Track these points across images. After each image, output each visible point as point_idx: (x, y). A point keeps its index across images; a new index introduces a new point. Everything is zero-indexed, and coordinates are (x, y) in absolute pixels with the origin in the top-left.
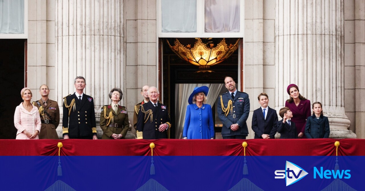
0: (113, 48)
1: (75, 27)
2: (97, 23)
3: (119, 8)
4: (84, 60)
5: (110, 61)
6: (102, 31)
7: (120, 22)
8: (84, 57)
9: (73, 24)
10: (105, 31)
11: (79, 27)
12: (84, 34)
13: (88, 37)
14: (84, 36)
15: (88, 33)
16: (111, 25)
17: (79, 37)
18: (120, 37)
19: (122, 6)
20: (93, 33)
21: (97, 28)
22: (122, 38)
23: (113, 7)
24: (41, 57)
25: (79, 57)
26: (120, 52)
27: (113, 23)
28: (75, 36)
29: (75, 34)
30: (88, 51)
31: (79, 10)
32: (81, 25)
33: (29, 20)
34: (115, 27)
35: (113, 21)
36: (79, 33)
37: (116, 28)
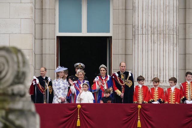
0: (172, 42)
1: (147, 29)
2: (162, 26)
3: (176, 16)
4: (153, 51)
5: (170, 51)
6: (165, 32)
7: (177, 25)
8: (153, 49)
9: (145, 27)
10: (167, 31)
11: (149, 28)
12: (153, 33)
13: (156, 35)
14: (153, 35)
15: (156, 33)
16: (171, 27)
17: (149, 35)
18: (177, 35)
19: (178, 15)
20: (159, 33)
21: (162, 29)
22: (177, 36)
23: (172, 15)
24: (122, 49)
25: (150, 48)
26: (176, 45)
27: (172, 26)
28: (147, 35)
29: (147, 33)
30: (156, 45)
31: (150, 18)
32: (151, 27)
33: (113, 24)
34: (173, 29)
35: (172, 24)
36: (150, 33)
37: (174, 30)
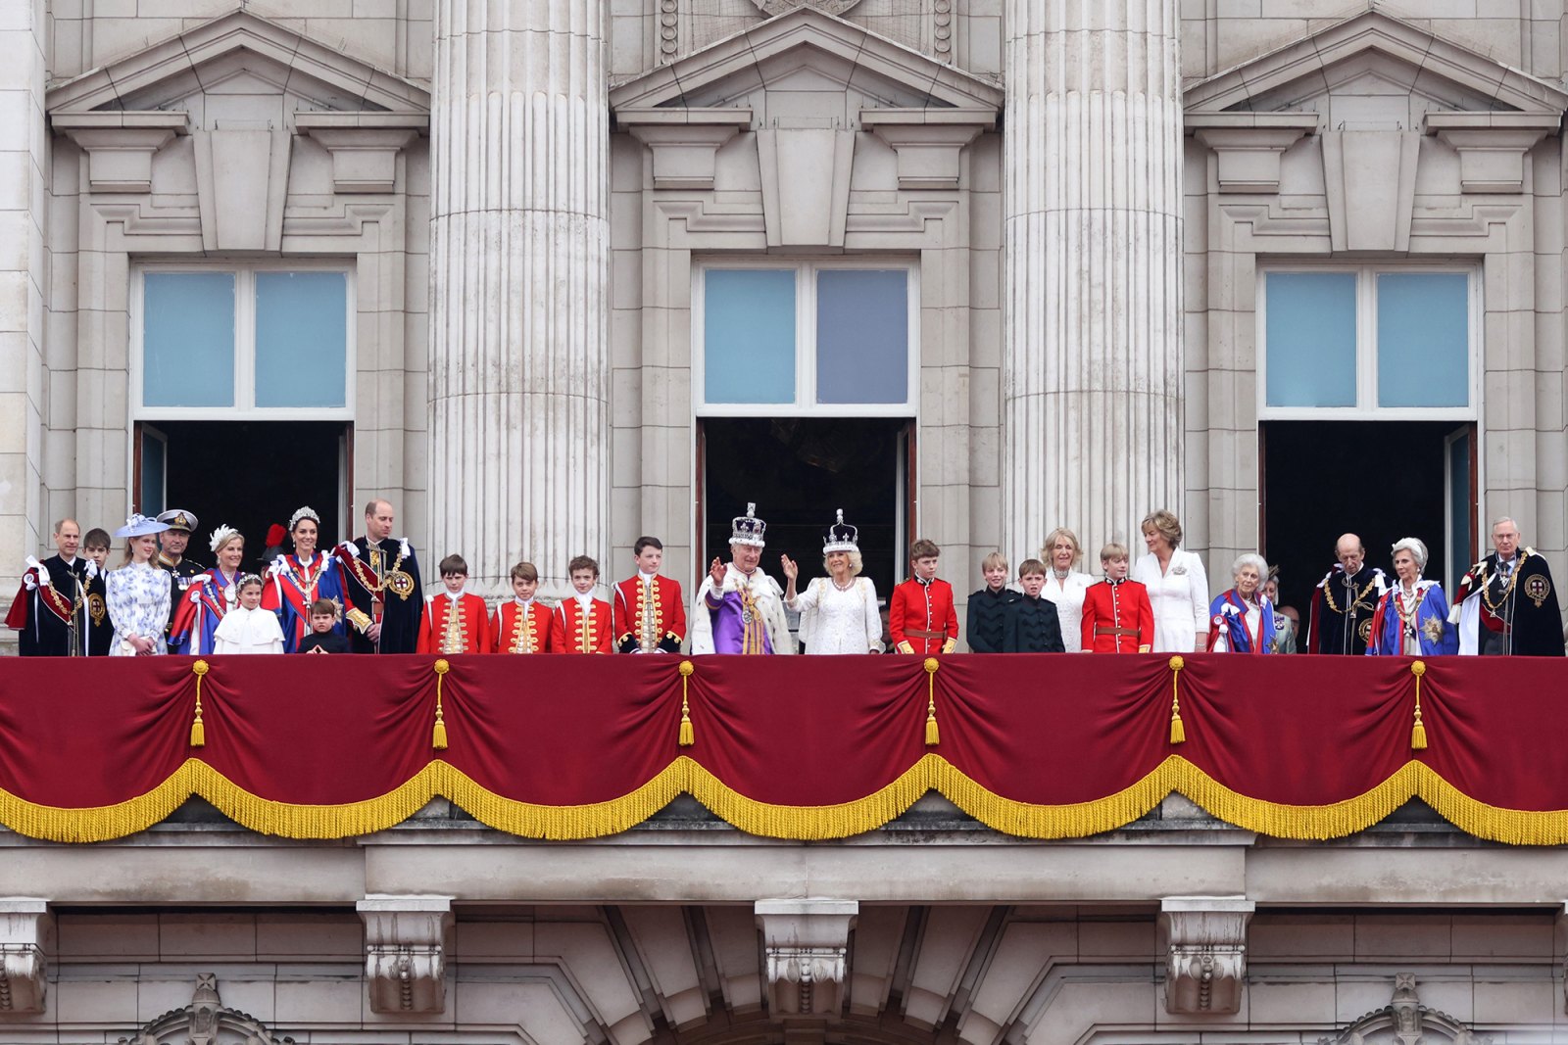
0: (581, 426)
1: (481, 371)
2: (539, 359)
3: (596, 324)
4: (504, 458)
5: (571, 460)
6: (551, 383)
7: (599, 362)
8: (503, 451)
9: (475, 364)
10: (562, 382)
11: (490, 370)
12: (504, 389)
13: (515, 397)
14: (504, 396)
15: (516, 386)
16: (576, 367)
17: (491, 398)
18: (599, 400)
19: (604, 321)
20: (527, 388)
21: (540, 372)
22: (603, 405)
23: (581, 320)
25: (492, 449)
26: (599, 439)
27: (581, 364)
28: (481, 397)
29: (481, 390)
30: (516, 435)
31: (492, 328)
32: (498, 366)
34: (586, 372)
35: (581, 355)
36: (491, 387)
37: (589, 377)
